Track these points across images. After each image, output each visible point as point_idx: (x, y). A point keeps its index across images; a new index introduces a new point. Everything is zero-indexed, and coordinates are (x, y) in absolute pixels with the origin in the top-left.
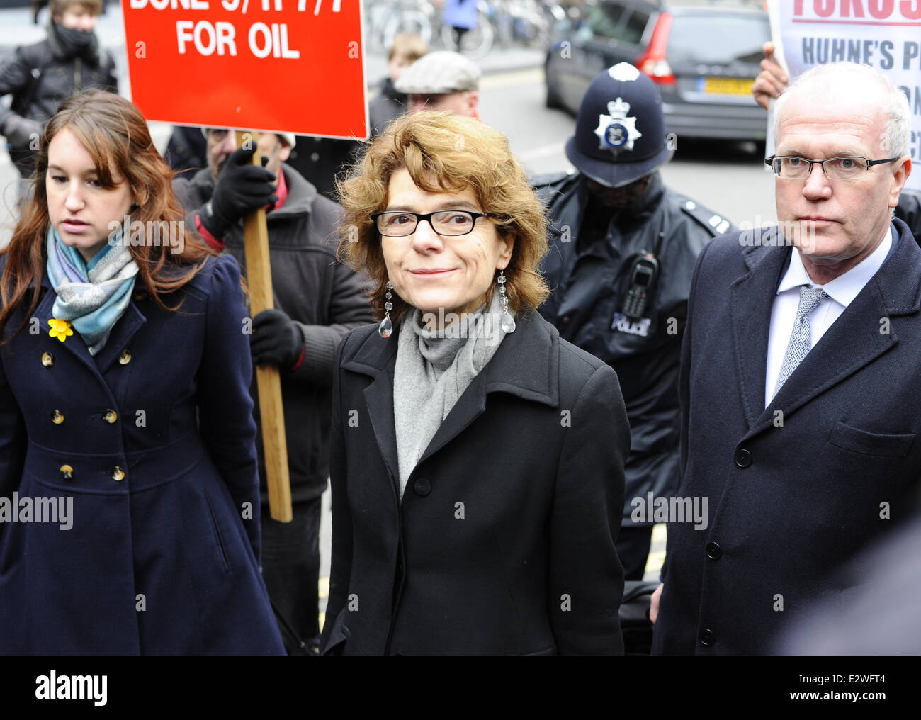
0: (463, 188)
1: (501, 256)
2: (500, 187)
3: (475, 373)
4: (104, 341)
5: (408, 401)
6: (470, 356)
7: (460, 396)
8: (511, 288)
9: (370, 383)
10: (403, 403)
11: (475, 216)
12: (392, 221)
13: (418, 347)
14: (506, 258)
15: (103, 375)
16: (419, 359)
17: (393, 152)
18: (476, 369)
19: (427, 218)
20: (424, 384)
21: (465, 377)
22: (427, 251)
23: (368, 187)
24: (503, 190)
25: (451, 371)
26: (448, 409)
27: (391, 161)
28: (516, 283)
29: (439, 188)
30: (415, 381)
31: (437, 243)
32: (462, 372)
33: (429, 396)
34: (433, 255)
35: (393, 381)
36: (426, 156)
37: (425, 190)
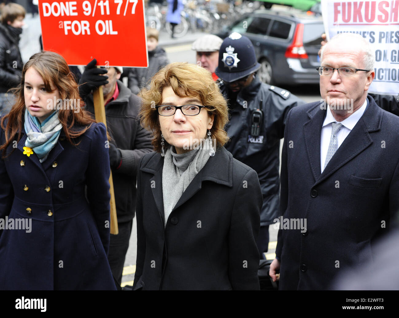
0: (195, 95)
1: (209, 124)
2: (210, 95)
3: (197, 172)
4: (46, 157)
5: (168, 184)
6: (195, 165)
7: (190, 182)
8: (214, 137)
9: (153, 177)
10: (166, 185)
11: (200, 107)
12: (164, 109)
13: (172, 161)
14: (211, 125)
15: (45, 172)
16: (173, 166)
17: (164, 80)
18: (198, 171)
19: (180, 108)
20: (175, 177)
21: (193, 174)
22: (179, 122)
23: (154, 94)
24: (211, 96)
25: (187, 171)
26: (185, 188)
27: (163, 83)
28: (215, 135)
29: (185, 95)
30: (171, 176)
31: (184, 119)
32: (191, 172)
33: (177, 182)
34: (182, 124)
35: (162, 176)
36: (179, 82)
37: (179, 96)
